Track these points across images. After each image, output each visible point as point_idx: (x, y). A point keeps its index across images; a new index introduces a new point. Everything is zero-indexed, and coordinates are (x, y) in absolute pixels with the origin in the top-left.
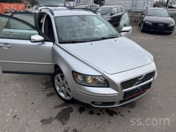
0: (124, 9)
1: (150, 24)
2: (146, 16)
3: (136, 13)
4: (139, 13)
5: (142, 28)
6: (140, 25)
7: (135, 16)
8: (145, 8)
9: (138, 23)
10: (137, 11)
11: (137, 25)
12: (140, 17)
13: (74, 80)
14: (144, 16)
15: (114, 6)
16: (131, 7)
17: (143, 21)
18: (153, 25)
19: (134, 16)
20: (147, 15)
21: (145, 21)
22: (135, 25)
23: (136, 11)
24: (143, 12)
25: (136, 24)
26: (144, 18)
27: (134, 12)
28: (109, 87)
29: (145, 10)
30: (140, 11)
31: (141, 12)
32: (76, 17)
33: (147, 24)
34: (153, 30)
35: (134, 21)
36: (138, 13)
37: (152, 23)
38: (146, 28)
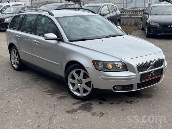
0: (117, 8)
1: (156, 26)
2: (150, 16)
3: (135, 12)
4: (139, 12)
5: (146, 32)
6: (143, 29)
7: (134, 17)
8: (147, 5)
9: (140, 27)
10: (136, 9)
11: (139, 29)
12: (142, 18)
13: (95, 68)
14: (147, 15)
15: (103, 4)
16: (125, 4)
17: (147, 22)
18: (161, 27)
19: (132, 17)
20: (152, 14)
21: (150, 22)
22: (136, 30)
23: (134, 10)
24: (146, 10)
25: (137, 28)
26: (147, 19)
27: (132, 12)
28: (127, 71)
29: (147, 8)
30: (141, 9)
31: (142, 11)
32: (77, 17)
33: (153, 25)
34: (161, 34)
35: (133, 24)
36: (137, 12)
37: (160, 24)
38: (152, 31)
